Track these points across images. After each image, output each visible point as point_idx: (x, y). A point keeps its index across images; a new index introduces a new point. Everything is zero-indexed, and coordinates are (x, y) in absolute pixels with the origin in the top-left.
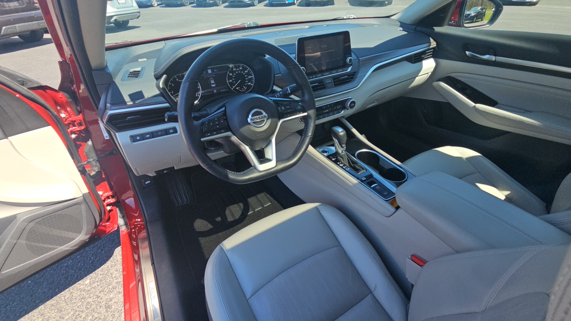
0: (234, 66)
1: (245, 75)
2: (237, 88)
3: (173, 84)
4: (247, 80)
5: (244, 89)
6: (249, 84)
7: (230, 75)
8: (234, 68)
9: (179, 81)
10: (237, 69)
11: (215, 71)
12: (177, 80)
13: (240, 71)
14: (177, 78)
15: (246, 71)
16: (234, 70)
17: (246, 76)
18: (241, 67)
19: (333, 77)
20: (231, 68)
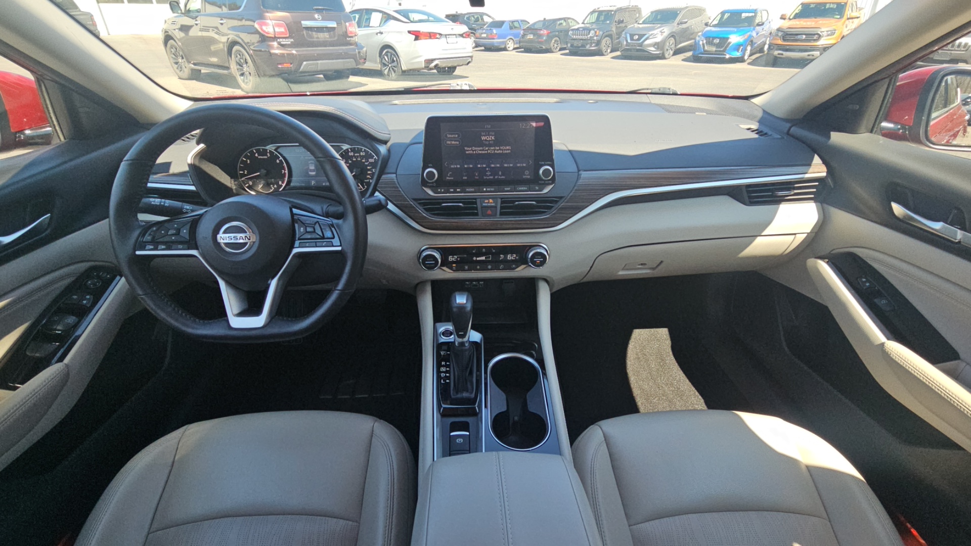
0: (350, 149)
1: (368, 165)
3: (248, 161)
4: (369, 174)
9: (259, 157)
10: (356, 155)
12: (256, 155)
13: (360, 158)
14: (256, 152)
15: (371, 160)
16: (350, 154)
17: (368, 168)
18: (363, 152)
19: (502, 199)
20: (345, 150)
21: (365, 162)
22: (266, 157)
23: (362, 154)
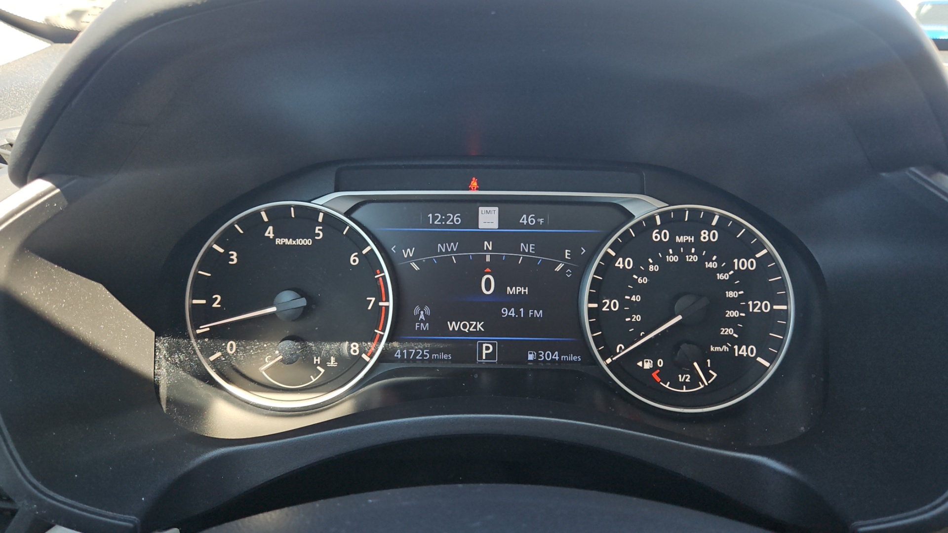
0: (661, 214)
1: (729, 285)
2: (648, 365)
3: (234, 256)
4: (731, 323)
5: (696, 380)
6: (743, 351)
7: (619, 263)
8: (661, 228)
9: (279, 241)
10: (680, 239)
11: (524, 220)
12: (270, 232)
13: (698, 253)
14: (271, 222)
15: (744, 264)
16: (656, 236)
17: (731, 294)
18: (710, 229)
20: (640, 223)
21: (720, 270)
22: (308, 242)
23: (704, 236)
